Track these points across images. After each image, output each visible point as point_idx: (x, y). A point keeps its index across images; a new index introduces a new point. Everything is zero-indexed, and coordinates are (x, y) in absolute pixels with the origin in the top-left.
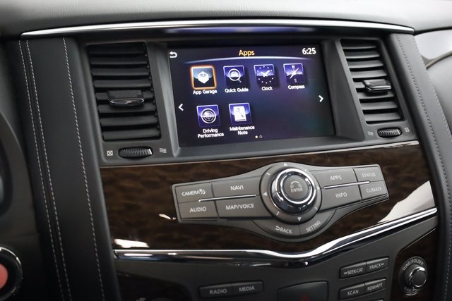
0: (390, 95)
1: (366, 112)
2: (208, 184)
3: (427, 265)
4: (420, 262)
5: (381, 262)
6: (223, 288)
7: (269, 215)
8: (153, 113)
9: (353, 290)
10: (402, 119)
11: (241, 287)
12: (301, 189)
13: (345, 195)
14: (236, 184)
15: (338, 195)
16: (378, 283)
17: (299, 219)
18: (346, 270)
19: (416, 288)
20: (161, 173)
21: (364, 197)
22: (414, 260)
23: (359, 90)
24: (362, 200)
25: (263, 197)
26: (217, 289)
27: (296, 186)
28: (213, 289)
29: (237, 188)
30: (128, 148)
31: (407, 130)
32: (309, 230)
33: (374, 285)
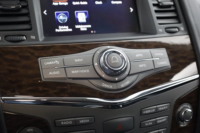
0: (172, 8)
1: (158, 18)
2: (61, 58)
3: (193, 108)
4: (189, 106)
5: (166, 106)
6: (70, 121)
7: (99, 77)
8: (27, 15)
9: (149, 122)
10: (180, 22)
11: (81, 120)
12: (118, 61)
13: (145, 65)
14: (78, 58)
15: (141, 66)
16: (164, 118)
17: (117, 79)
18: (145, 111)
19: (186, 121)
20: (32, 51)
21: (156, 67)
22: (185, 105)
23: (154, 5)
24: (155, 69)
25: (95, 66)
26: (66, 121)
27: (115, 59)
28: (64, 122)
29: (78, 60)
30: (11, 35)
31: (182, 29)
32: (123, 86)
33: (162, 119)
